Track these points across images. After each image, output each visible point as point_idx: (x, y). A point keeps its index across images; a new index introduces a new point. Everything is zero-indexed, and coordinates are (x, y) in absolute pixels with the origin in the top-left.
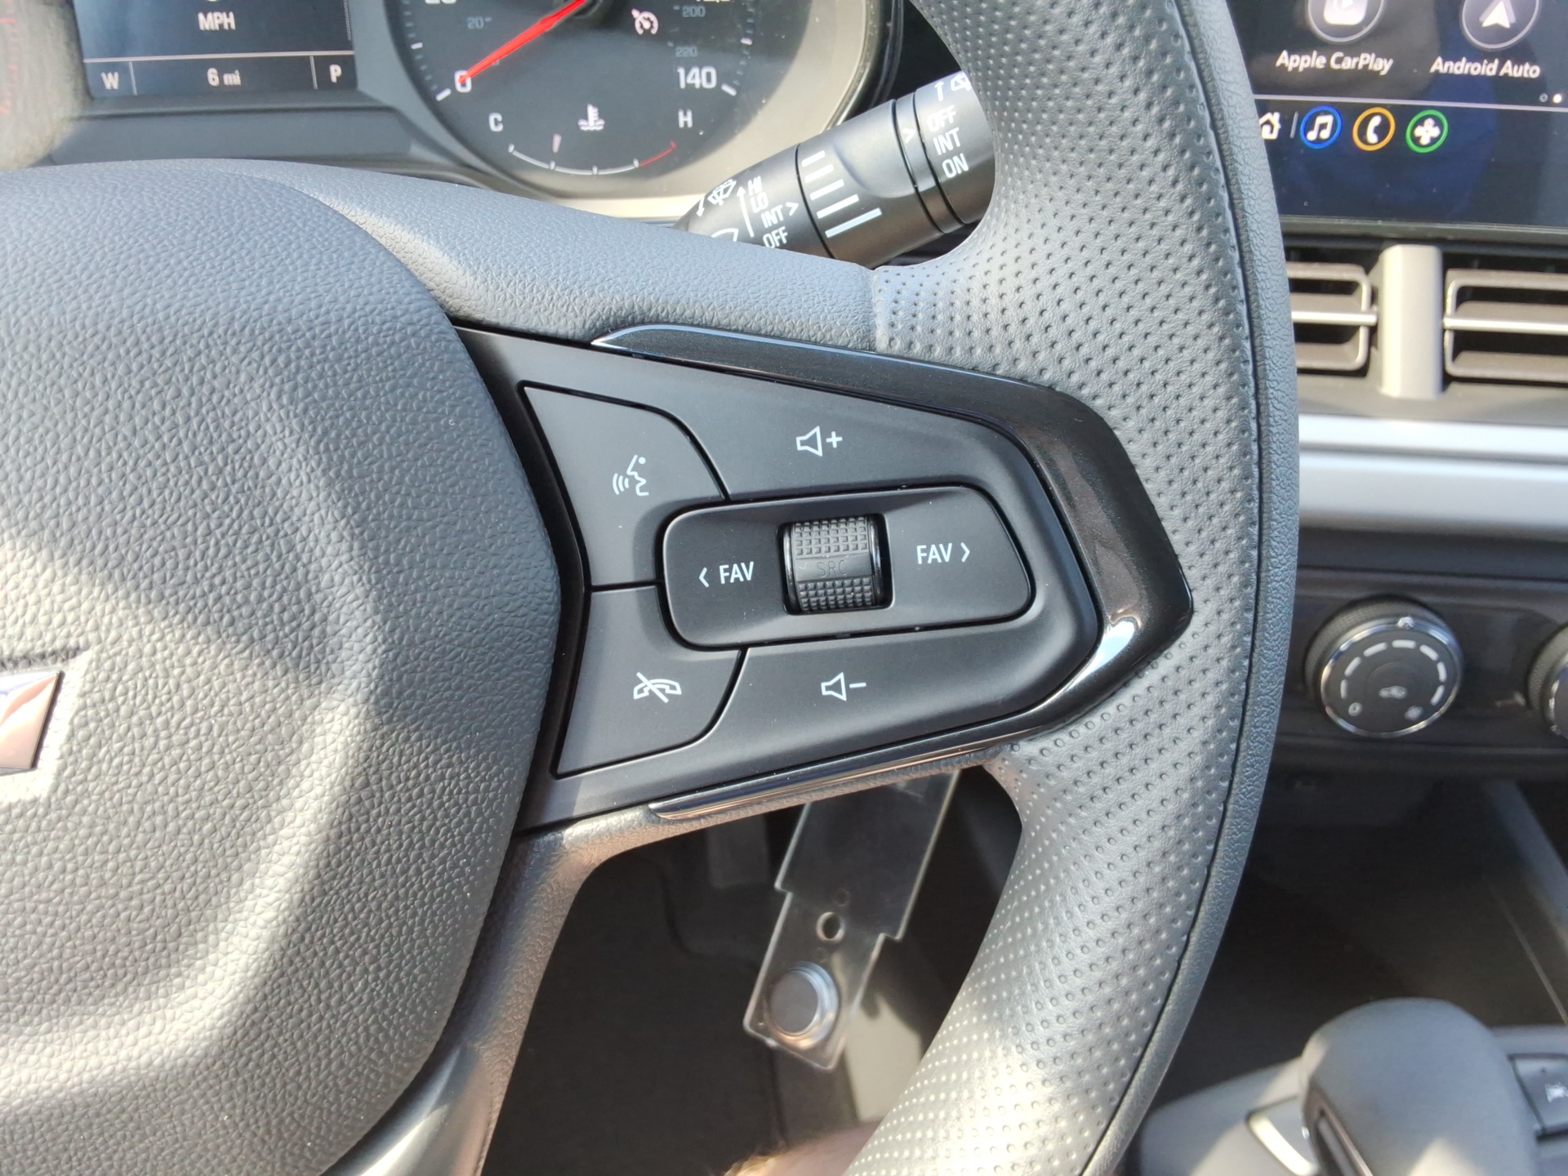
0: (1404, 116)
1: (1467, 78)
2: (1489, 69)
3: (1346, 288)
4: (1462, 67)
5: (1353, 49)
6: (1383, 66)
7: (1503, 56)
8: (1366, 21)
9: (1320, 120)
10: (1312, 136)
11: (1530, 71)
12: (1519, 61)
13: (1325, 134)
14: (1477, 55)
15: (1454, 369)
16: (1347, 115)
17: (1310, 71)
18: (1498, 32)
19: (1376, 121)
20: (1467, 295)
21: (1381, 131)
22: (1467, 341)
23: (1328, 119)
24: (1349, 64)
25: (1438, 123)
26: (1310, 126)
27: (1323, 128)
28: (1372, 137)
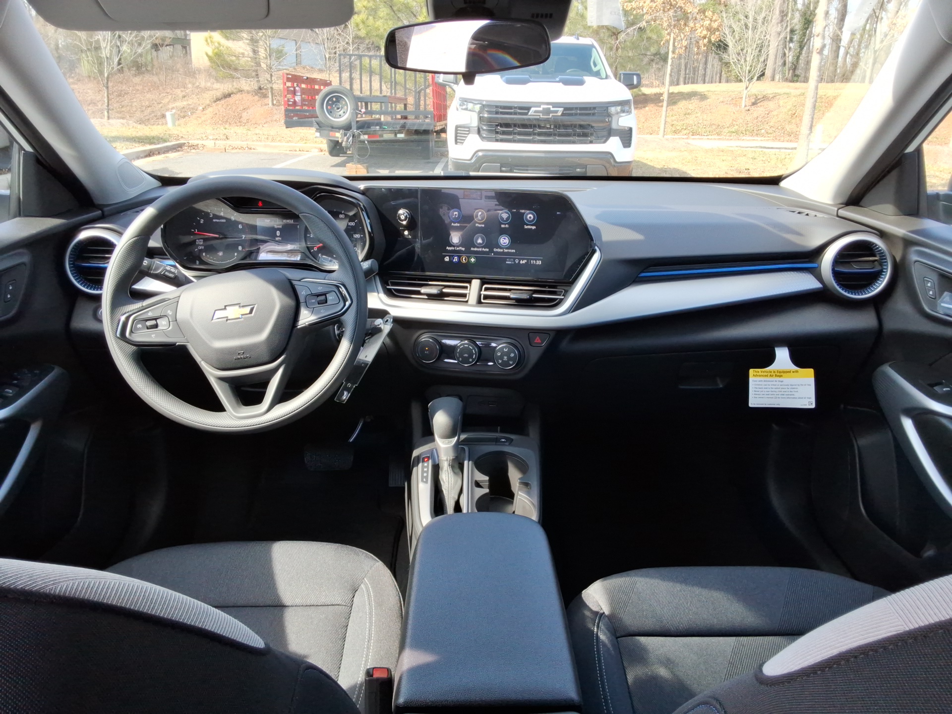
0: (469, 257)
1: (477, 251)
2: (481, 249)
3: (466, 287)
4: (476, 249)
5: (458, 247)
6: (463, 249)
7: (482, 247)
8: (460, 241)
9: (455, 258)
10: (454, 260)
11: (488, 250)
12: (485, 248)
13: (456, 260)
14: (478, 247)
15: (482, 301)
16: (459, 257)
17: (452, 250)
18: (480, 244)
19: (464, 258)
20: (486, 289)
21: (465, 259)
22: (486, 297)
23: (456, 258)
24: (458, 249)
25: (474, 258)
26: (454, 259)
27: (456, 259)
28: (464, 261)
